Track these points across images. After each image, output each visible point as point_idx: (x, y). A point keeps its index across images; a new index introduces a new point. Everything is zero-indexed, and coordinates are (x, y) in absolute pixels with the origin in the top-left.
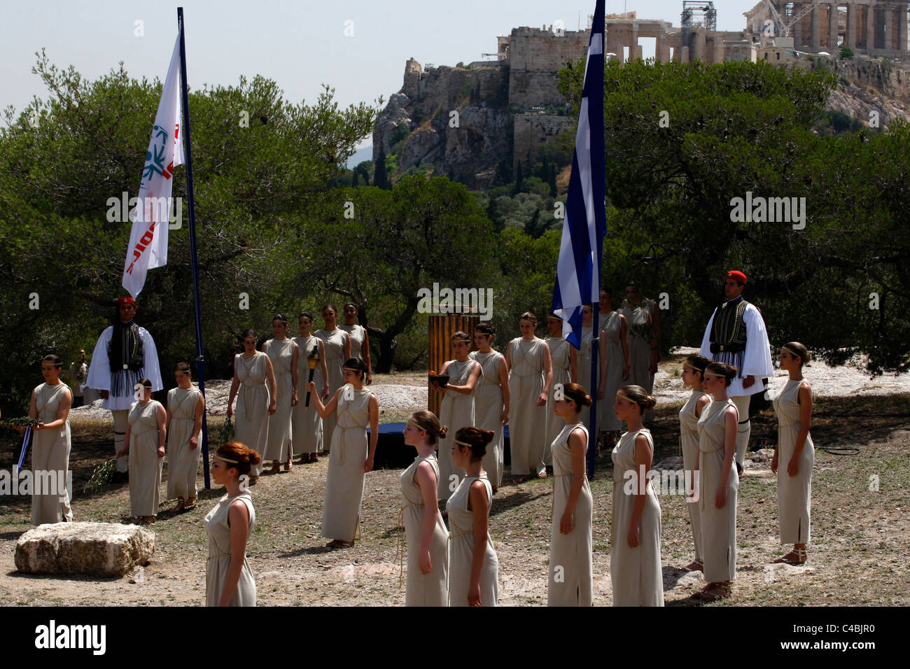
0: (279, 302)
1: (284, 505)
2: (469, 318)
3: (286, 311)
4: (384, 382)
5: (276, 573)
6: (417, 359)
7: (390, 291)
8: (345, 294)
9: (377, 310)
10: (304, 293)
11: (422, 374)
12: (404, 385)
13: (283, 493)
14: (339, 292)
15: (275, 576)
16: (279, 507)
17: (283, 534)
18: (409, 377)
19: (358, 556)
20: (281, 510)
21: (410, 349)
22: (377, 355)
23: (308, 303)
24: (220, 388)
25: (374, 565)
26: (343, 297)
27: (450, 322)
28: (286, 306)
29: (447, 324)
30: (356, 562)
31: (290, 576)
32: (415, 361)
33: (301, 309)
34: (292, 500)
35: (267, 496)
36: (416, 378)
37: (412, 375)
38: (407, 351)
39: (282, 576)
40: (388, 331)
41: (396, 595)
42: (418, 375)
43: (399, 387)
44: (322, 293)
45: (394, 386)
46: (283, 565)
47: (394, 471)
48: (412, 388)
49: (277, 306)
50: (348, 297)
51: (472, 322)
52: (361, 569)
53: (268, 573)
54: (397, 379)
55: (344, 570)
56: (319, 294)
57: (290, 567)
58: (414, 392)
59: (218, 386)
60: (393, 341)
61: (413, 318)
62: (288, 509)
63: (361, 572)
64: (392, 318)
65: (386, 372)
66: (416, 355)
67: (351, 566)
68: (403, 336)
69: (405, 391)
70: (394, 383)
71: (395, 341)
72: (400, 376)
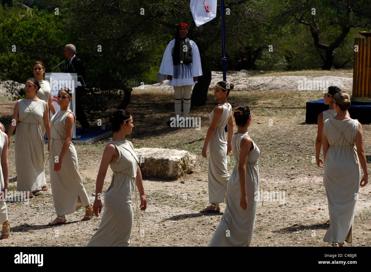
0: (269, 28)
1: (269, 142)
3: (273, 33)
4: (327, 75)
6: (347, 62)
7: (332, 23)
8: (307, 24)
9: (325, 34)
10: (284, 23)
11: (349, 71)
12: (339, 76)
13: (268, 135)
14: (304, 23)
16: (266, 143)
17: (268, 158)
18: (342, 72)
19: (310, 172)
20: (267, 145)
21: (343, 57)
22: (323, 59)
23: (286, 29)
24: (234, 76)
25: (319, 178)
26: (305, 26)
27: (367, 42)
28: (273, 31)
30: (309, 175)
31: (271, 182)
32: (345, 63)
33: (282, 32)
34: (274, 140)
35: (259, 137)
36: (345, 73)
37: (343, 71)
38: (341, 58)
39: (267, 182)
40: (331, 46)
42: (347, 71)
43: (336, 78)
44: (294, 23)
45: (333, 77)
46: (267, 176)
48: (344, 78)
49: (268, 30)
50: (308, 26)
52: (311, 179)
54: (335, 73)
55: (302, 180)
56: (292, 24)
57: (271, 177)
58: (344, 81)
59: (234, 75)
60: (333, 51)
61: (345, 39)
62: (271, 144)
63: (312, 181)
64: (333, 38)
65: (329, 69)
66: (346, 60)
67: (306, 178)
68: (339, 49)
69: (339, 80)
70: (333, 75)
71: (334, 52)
72: (336, 72)
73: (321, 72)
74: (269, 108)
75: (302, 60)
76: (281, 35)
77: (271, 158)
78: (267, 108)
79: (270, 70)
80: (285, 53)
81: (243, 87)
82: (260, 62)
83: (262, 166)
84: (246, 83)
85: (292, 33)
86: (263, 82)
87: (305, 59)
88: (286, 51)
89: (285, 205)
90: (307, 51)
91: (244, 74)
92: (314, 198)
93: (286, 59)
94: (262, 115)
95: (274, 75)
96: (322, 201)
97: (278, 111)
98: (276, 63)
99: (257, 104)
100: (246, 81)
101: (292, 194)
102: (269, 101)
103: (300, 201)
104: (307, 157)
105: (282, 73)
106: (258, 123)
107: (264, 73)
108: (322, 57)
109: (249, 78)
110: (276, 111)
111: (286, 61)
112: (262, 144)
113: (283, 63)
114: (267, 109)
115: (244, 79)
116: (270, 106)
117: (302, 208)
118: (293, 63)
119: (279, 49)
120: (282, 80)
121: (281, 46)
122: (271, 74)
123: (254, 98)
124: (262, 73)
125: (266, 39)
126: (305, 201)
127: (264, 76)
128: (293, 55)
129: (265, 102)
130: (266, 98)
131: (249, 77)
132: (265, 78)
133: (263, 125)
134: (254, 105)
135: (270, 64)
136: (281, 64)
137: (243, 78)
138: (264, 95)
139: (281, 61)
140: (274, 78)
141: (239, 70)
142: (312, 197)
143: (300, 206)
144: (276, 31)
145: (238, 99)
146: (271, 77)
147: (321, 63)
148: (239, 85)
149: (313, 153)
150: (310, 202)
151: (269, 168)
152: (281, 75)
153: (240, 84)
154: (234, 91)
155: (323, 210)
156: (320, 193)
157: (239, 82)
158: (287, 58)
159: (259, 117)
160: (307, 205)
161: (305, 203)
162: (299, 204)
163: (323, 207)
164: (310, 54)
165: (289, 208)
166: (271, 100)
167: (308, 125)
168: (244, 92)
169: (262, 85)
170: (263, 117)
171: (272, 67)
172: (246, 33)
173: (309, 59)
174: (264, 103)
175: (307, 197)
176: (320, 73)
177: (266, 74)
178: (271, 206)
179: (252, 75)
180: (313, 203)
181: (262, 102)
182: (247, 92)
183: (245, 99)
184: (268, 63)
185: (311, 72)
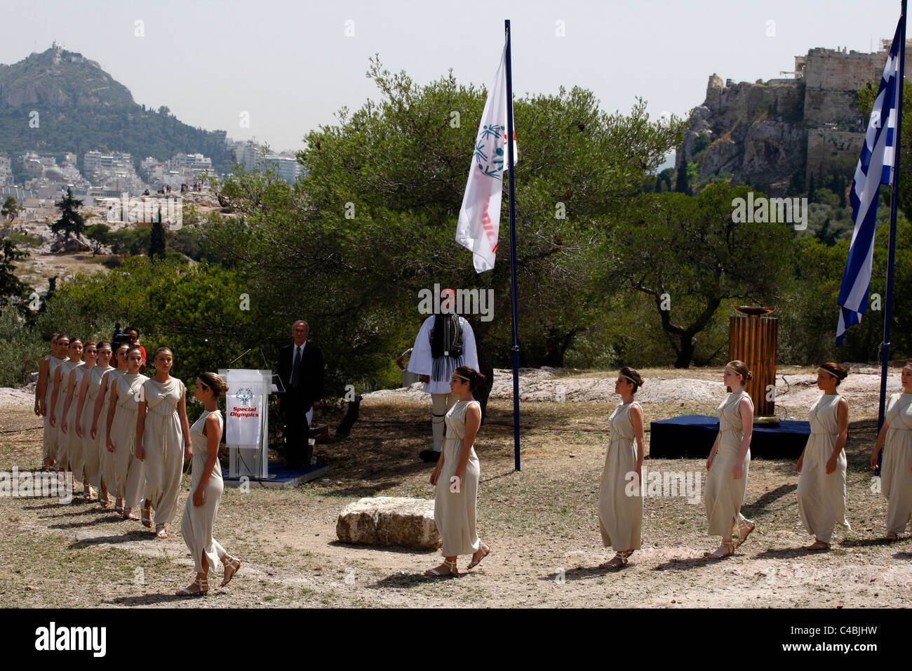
0: (589, 299)
1: (589, 488)
2: (768, 320)
3: (596, 307)
4: (684, 376)
5: (581, 552)
6: (714, 355)
7: (690, 292)
8: (650, 293)
9: (679, 308)
10: (613, 291)
11: (719, 370)
12: (704, 380)
13: (588, 477)
14: (645, 291)
15: (579, 556)
16: (585, 490)
17: (587, 516)
18: (707, 372)
19: (657, 540)
20: (586, 493)
21: (708, 346)
22: (677, 350)
23: (617, 300)
24: (530, 376)
25: (673, 549)
26: (648, 295)
27: (750, 322)
28: (596, 302)
29: (747, 325)
30: (656, 545)
31: (593, 556)
32: (712, 358)
33: (610, 306)
34: (596, 484)
35: (573, 479)
36: (714, 374)
37: (710, 370)
38: (705, 348)
39: (586, 556)
40: (689, 329)
41: (692, 578)
42: (715, 370)
43: (699, 382)
44: (628, 290)
45: (693, 380)
46: (587, 545)
47: (693, 460)
48: (711, 383)
49: (588, 301)
50: (652, 296)
51: (771, 323)
52: (660, 552)
53: (573, 552)
54: (696, 373)
55: (644, 553)
56: (626, 291)
57: (594, 547)
58: (712, 387)
59: (530, 374)
60: (693, 338)
61: (713, 317)
62: (592, 492)
63: (660, 555)
64: (693, 316)
65: (686, 367)
66: (713, 352)
67: (651, 549)
68: (702, 334)
69: (703, 386)
70: (694, 378)
71: (695, 339)
72: (699, 371)
73: (673, 371)
74: (589, 431)
75: (642, 350)
76: (609, 309)
77: (592, 515)
78: (585, 431)
79: (589, 368)
80: (614, 340)
81: (545, 396)
82: (571, 354)
83: (579, 528)
84: (550, 389)
85: (625, 307)
86: (578, 388)
87: (646, 350)
88: (615, 336)
89: (617, 594)
90: (651, 337)
91: (546, 374)
92: (664, 583)
93: (614, 349)
94: (578, 444)
95: (596, 376)
96: (679, 588)
97: (603, 437)
98: (598, 355)
99: (568, 424)
100: (551, 386)
101: (628, 577)
102: (589, 419)
103: (641, 588)
104: (652, 514)
105: (610, 373)
106: (572, 457)
107: (580, 373)
108: (674, 346)
109: (555, 381)
110: (601, 437)
111: (614, 351)
112: (576, 492)
113: (609, 355)
114: (586, 433)
115: (546, 383)
116: (589, 427)
117: (645, 600)
118: (626, 356)
119: (603, 332)
120: (610, 385)
121: (607, 328)
122: (592, 374)
123: (563, 414)
124: (576, 373)
125: (584, 316)
126: (650, 588)
127: (580, 378)
128: (626, 343)
129: (582, 420)
130: (584, 414)
131: (555, 379)
132: (582, 380)
133: (579, 460)
134: (563, 425)
135: (589, 356)
136: (606, 356)
137: (545, 381)
138: (581, 409)
139: (606, 353)
140: (596, 381)
141: (538, 367)
142: (661, 581)
143: (642, 596)
144: (600, 304)
145: (537, 415)
146: (591, 380)
147: (672, 356)
148: (538, 393)
149: (662, 508)
150: (658, 590)
151: (590, 532)
152: (608, 376)
153: (541, 390)
154: (531, 401)
155: (679, 603)
156: (674, 574)
157: (539, 387)
158: (617, 348)
159: (571, 445)
160: (653, 595)
161: (650, 592)
162: (639, 592)
163: (679, 598)
164: (655, 341)
165: (624, 601)
166: (591, 418)
167: (653, 461)
168: (547, 404)
169: (576, 392)
170: (579, 446)
171: (591, 362)
172: (551, 306)
173: (652, 350)
174: (580, 423)
175: (654, 581)
176: (672, 373)
177: (583, 375)
178: (594, 596)
179: (561, 375)
180: (663, 593)
181: (577, 421)
182: (552, 404)
183: (550, 416)
184: (585, 356)
185: (658, 371)
